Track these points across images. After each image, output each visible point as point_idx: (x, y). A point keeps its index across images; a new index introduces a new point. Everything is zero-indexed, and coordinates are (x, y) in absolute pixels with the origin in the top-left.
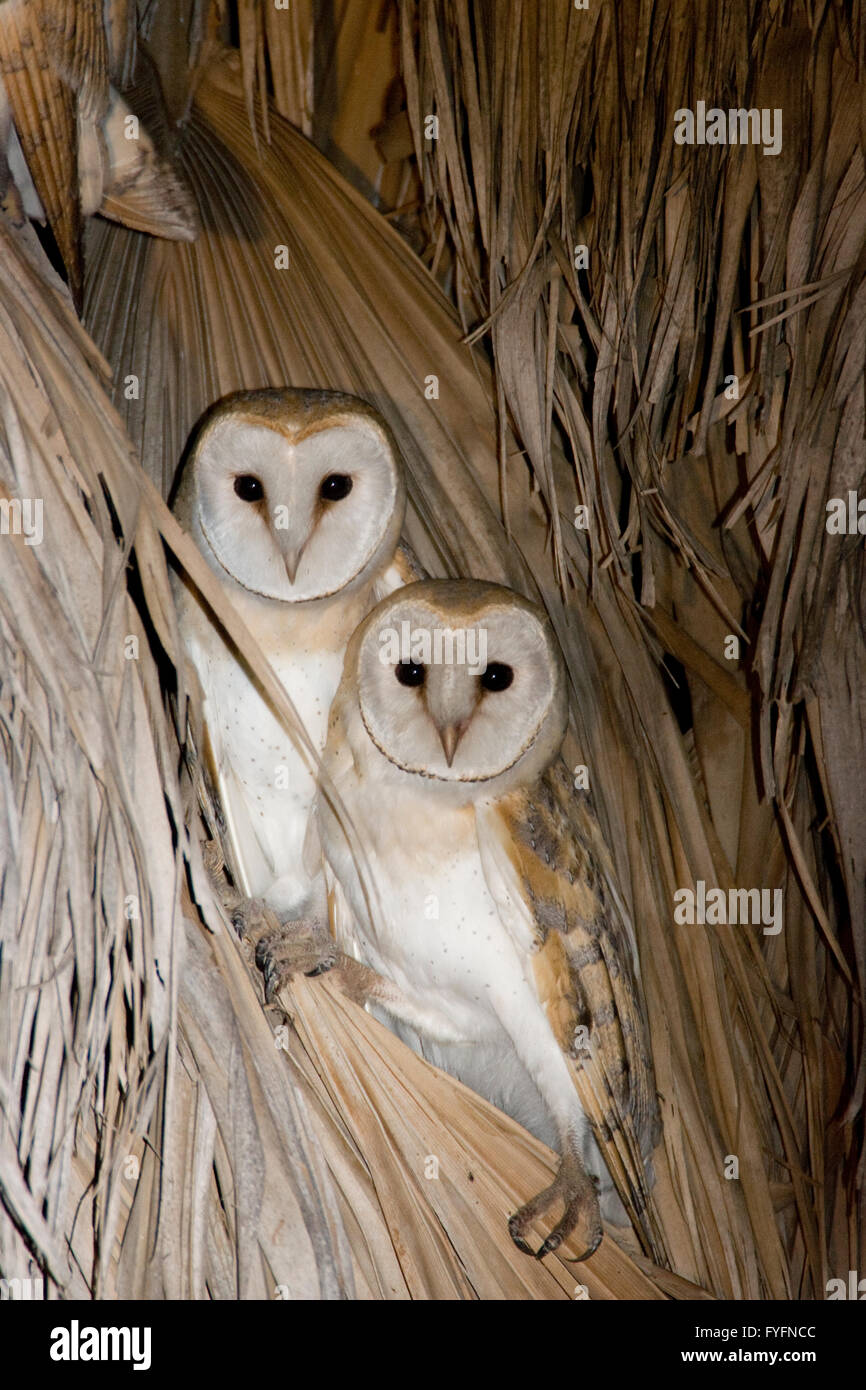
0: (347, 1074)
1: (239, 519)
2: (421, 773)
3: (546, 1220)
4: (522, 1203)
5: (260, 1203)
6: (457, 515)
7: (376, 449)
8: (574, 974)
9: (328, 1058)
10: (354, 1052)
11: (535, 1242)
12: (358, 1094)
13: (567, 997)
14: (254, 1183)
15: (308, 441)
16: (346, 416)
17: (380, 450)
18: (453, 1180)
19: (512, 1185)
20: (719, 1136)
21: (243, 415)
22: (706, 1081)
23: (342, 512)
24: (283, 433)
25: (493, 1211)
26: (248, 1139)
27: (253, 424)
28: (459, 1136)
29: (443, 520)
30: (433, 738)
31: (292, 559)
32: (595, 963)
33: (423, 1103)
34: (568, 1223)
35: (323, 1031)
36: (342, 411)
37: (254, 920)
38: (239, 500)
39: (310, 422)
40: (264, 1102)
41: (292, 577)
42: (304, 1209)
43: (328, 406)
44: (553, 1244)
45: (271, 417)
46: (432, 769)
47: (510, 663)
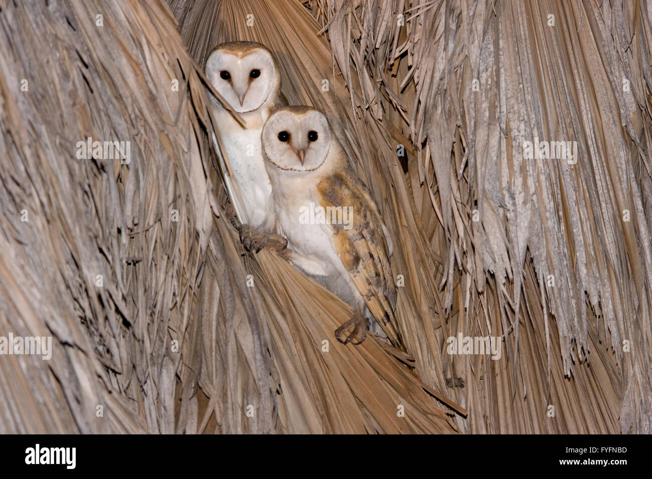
0: (277, 281)
1: (222, 86)
2: (291, 169)
3: (348, 331)
4: (340, 325)
5: (233, 314)
6: (322, 97)
7: (268, 61)
8: (351, 245)
9: (271, 276)
10: (280, 275)
11: (344, 338)
12: (281, 288)
13: (348, 252)
14: (231, 308)
15: (245, 58)
16: (258, 49)
17: (269, 61)
18: (313, 316)
19: (335, 317)
20: (414, 303)
21: (222, 50)
22: (410, 285)
23: (257, 82)
24: (237, 55)
25: (329, 327)
26: (229, 293)
27: (226, 53)
28: (316, 301)
29: (317, 99)
30: (295, 157)
31: (241, 98)
32: (360, 240)
33: (304, 290)
34: (355, 332)
35: (269, 267)
36: (256, 47)
37: (246, 231)
38: (222, 79)
39: (246, 51)
40: (235, 281)
41: (242, 104)
42: (248, 316)
43: (252, 46)
44: (349, 339)
45: (232, 51)
46: (296, 167)
47: (317, 131)
